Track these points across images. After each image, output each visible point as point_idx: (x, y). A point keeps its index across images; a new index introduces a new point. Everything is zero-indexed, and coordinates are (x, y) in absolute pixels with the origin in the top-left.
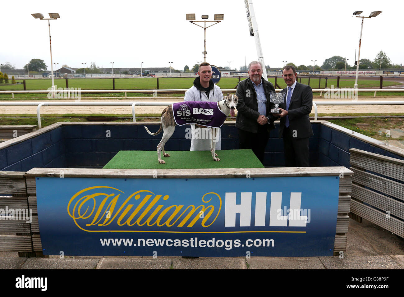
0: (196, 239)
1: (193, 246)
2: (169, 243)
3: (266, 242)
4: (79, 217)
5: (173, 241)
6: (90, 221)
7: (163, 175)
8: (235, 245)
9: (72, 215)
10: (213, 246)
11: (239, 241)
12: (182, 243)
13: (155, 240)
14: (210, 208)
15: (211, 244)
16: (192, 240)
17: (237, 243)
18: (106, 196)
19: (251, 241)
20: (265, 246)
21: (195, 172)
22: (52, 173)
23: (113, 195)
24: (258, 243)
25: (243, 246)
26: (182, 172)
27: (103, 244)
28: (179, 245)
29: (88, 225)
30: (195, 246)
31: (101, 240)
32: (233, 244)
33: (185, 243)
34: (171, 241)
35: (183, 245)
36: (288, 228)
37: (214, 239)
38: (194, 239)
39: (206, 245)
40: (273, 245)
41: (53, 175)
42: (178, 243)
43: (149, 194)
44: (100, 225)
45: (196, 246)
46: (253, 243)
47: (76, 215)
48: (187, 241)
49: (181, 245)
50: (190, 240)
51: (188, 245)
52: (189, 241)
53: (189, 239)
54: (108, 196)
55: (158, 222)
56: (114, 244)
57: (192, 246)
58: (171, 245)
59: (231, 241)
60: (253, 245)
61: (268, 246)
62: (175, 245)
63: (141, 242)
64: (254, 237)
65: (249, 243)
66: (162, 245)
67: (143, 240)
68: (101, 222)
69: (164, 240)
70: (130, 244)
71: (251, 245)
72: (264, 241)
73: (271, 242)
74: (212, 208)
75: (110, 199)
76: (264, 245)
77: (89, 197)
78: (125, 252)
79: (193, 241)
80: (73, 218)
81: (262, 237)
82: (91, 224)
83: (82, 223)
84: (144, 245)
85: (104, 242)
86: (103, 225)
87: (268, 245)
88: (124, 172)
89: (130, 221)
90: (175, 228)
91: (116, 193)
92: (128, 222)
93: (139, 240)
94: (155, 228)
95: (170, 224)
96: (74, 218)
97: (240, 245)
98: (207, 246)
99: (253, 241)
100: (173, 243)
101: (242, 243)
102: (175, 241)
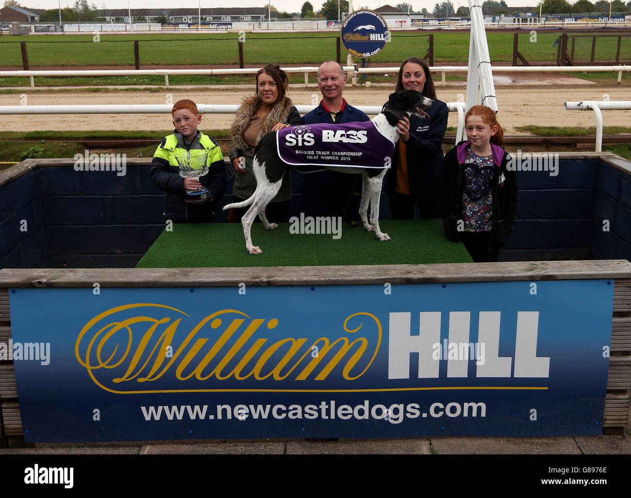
0: (333, 403)
1: (327, 418)
2: (280, 412)
3: (470, 408)
4: (99, 365)
5: (287, 408)
6: (120, 372)
7: (265, 280)
8: (408, 415)
9: (84, 362)
10: (366, 416)
11: (417, 406)
12: (304, 412)
13: (252, 407)
14: (360, 343)
15: (361, 412)
16: (324, 406)
17: (414, 411)
18: (153, 323)
19: (441, 406)
20: (467, 416)
21: (330, 273)
22: (44, 280)
23: (166, 320)
24: (453, 410)
25: (425, 415)
26: (303, 273)
27: (148, 418)
28: (300, 416)
29: (117, 381)
30: (329, 416)
31: (143, 409)
32: (405, 411)
33: (311, 412)
34: (284, 408)
35: (307, 416)
36: (512, 381)
37: (367, 402)
38: (328, 404)
39: (353, 414)
40: (483, 414)
41: (45, 283)
42: (296, 412)
43: (239, 317)
44: (141, 380)
45: (333, 417)
46: (444, 410)
47: (94, 362)
48: (315, 407)
49: (303, 416)
50: (320, 407)
51: (316, 415)
52: (318, 407)
53: (318, 404)
54: (158, 322)
55: (256, 371)
56: (170, 417)
57: (324, 416)
58: (284, 415)
59: (401, 407)
60: (445, 413)
61: (473, 416)
62: (290, 415)
63: (224, 411)
64: (445, 398)
65: (437, 410)
66: (265, 416)
67: (228, 408)
68: (144, 375)
69: (268, 407)
70: (202, 417)
71: (441, 414)
72: (466, 405)
73: (479, 408)
74: (363, 344)
75: (162, 328)
76: (466, 414)
77: (119, 326)
78: (191, 432)
79: (327, 407)
80: (86, 369)
81: (462, 398)
82: (124, 379)
83: (105, 376)
84: (229, 417)
85: (150, 413)
86: (147, 379)
87: (474, 414)
88: (188, 275)
89: (201, 372)
90: (290, 382)
91: (174, 316)
92: (198, 372)
93: (219, 408)
94: (252, 382)
95: (281, 375)
96: (89, 368)
97: (418, 413)
98: (353, 417)
99: (445, 406)
100: (287, 411)
101: (422, 410)
102: (291, 407)
